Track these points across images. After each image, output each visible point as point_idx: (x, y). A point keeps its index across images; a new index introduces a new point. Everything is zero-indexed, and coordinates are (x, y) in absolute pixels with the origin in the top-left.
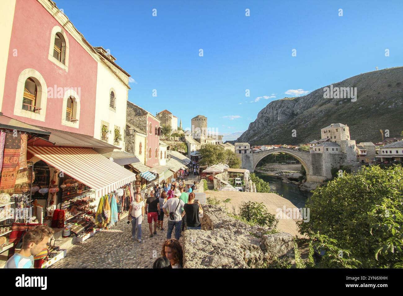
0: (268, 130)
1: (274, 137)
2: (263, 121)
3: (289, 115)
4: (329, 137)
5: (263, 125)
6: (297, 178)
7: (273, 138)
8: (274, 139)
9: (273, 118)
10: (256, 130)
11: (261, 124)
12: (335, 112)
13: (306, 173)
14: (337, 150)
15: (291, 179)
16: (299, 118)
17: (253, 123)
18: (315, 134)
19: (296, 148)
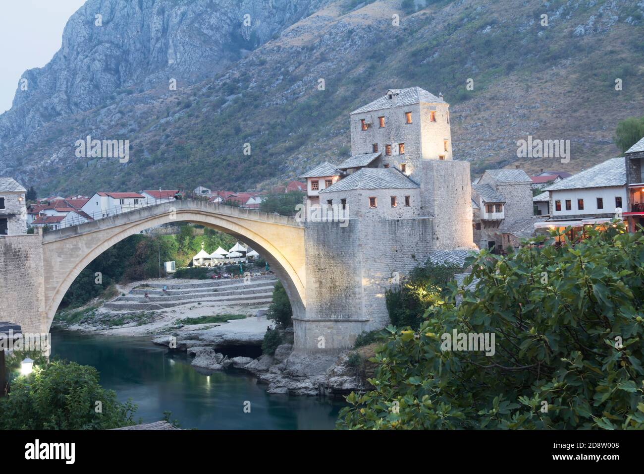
0: (121, 112)
1: (152, 151)
2: (97, 65)
3: (216, 42)
4: (381, 150)
5: (97, 87)
6: (256, 338)
7: (146, 155)
8: (154, 163)
9: (145, 51)
10: (59, 114)
11: (83, 80)
12: (400, 41)
13: (291, 313)
14: (407, 203)
15: (230, 348)
16: (263, 63)
17: (40, 72)
18: (327, 135)
19: (251, 201)
